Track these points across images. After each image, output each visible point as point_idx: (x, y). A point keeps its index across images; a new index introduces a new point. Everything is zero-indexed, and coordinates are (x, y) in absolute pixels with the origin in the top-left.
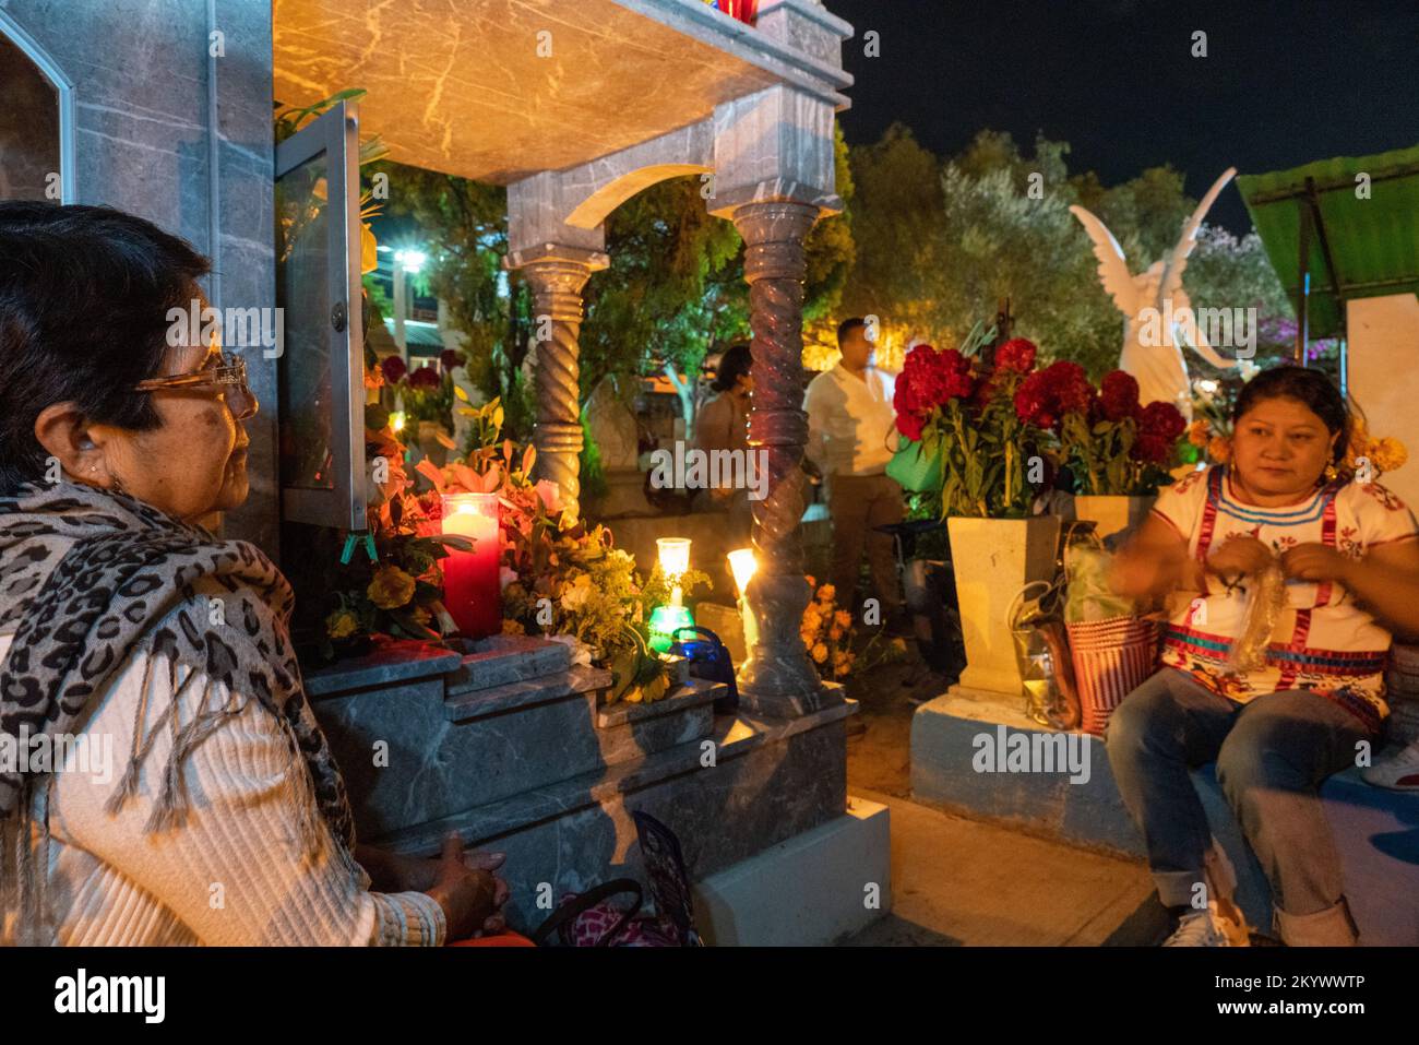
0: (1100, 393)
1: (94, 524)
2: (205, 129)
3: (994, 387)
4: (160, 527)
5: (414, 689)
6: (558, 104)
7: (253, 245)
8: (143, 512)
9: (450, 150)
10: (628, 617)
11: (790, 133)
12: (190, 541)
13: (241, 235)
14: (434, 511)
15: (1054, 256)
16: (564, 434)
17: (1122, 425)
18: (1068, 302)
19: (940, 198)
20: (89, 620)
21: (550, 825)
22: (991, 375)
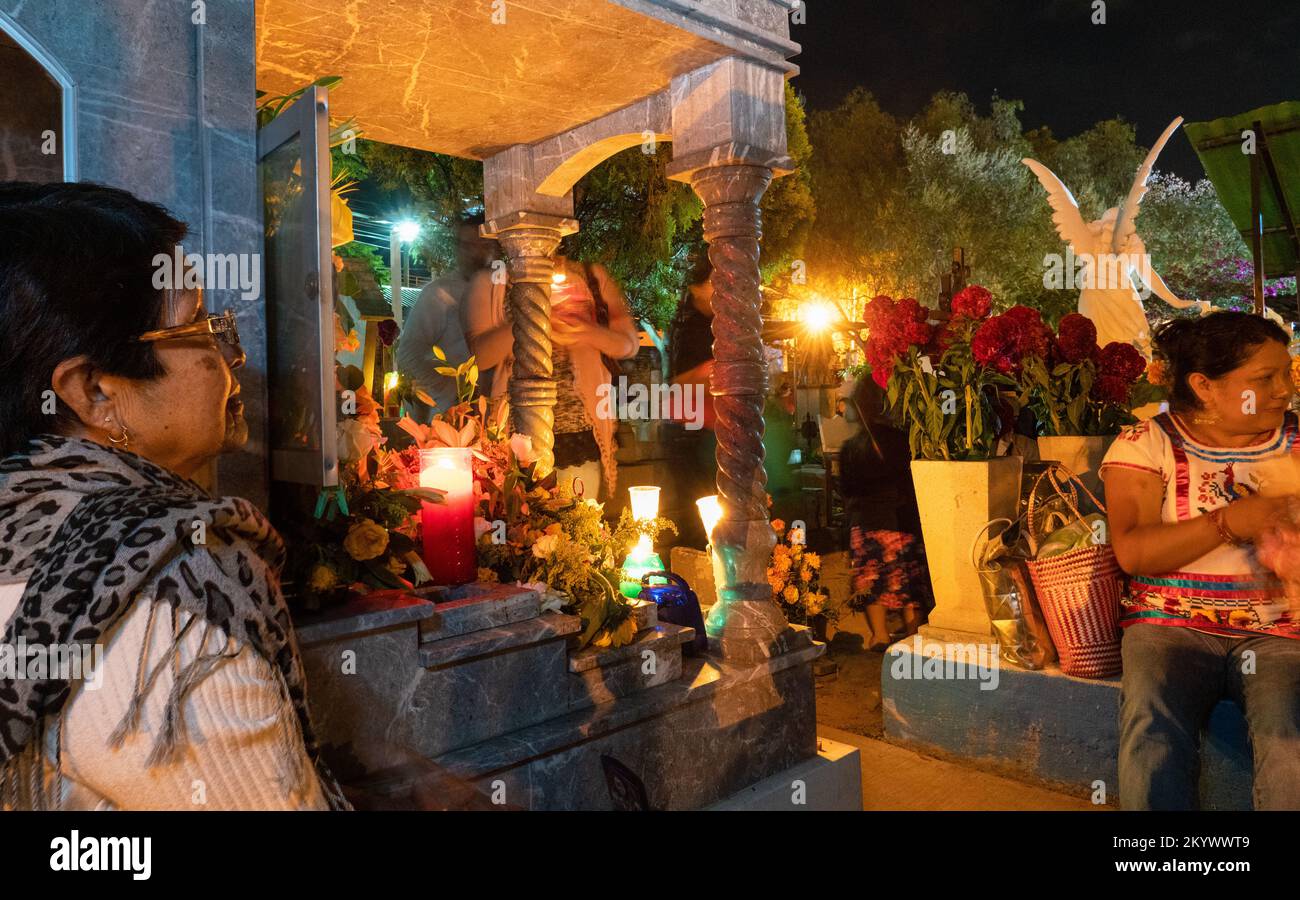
0: (1058, 336)
1: (100, 480)
2: (194, 118)
3: (951, 334)
4: (161, 484)
5: (389, 638)
6: (525, 83)
7: (244, 221)
8: (146, 470)
9: (429, 130)
10: (598, 563)
11: (741, 101)
12: (190, 497)
13: (233, 212)
14: (412, 464)
15: (1012, 207)
16: (539, 389)
17: (1080, 366)
18: (1027, 250)
19: (901, 156)
20: (96, 568)
21: (522, 768)
22: (948, 321)
